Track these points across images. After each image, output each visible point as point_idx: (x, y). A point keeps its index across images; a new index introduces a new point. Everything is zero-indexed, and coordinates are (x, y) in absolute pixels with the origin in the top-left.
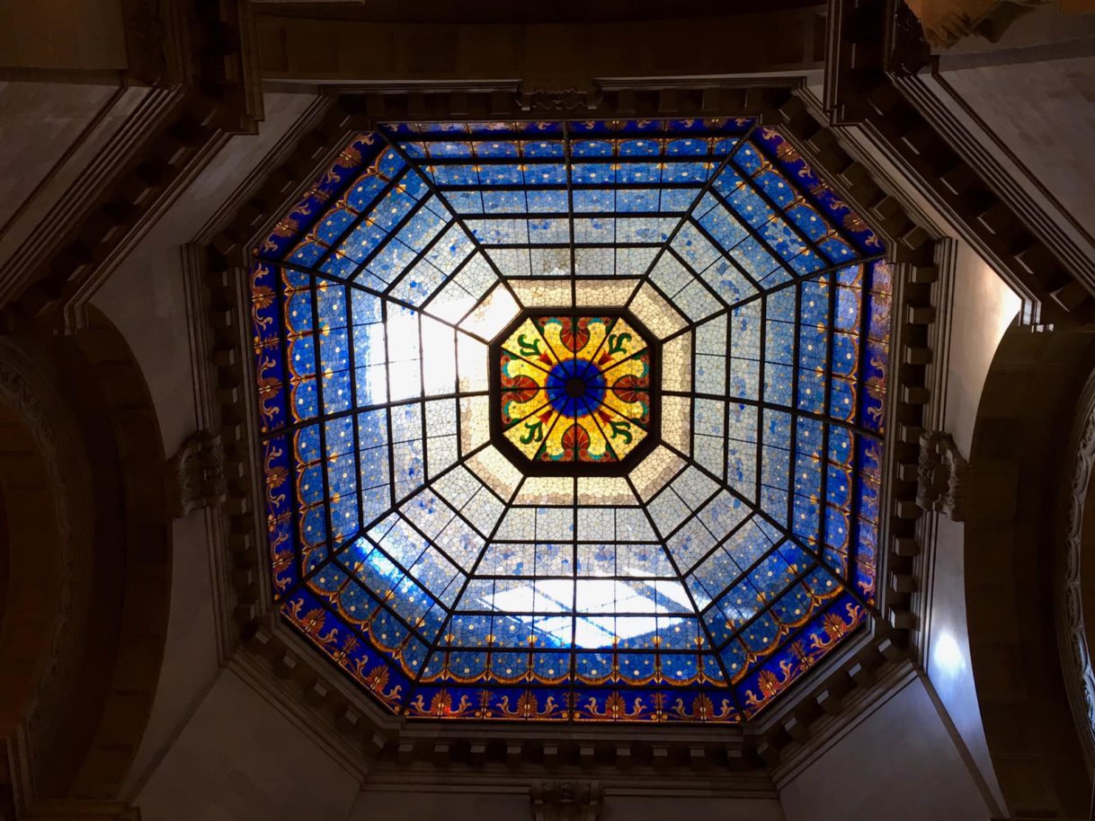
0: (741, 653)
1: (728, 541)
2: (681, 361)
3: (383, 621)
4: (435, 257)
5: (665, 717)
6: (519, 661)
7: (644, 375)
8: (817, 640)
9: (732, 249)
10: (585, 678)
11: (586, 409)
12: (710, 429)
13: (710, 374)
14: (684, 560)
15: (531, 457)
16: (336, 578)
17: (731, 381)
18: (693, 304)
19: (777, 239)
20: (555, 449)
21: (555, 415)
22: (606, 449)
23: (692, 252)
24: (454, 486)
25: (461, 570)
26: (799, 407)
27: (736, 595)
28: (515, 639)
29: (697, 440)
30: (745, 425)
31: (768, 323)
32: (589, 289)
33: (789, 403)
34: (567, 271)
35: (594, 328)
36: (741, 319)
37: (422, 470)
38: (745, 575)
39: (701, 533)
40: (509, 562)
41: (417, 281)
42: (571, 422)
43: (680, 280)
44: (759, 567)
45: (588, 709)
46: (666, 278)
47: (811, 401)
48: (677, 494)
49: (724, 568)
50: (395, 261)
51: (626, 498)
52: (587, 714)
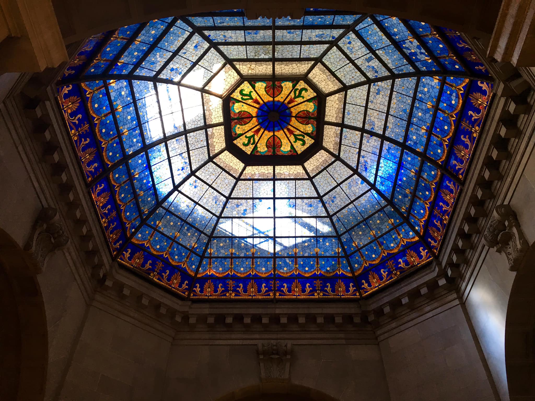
0: (360, 260)
1: (356, 201)
2: (337, 106)
3: (175, 249)
4: (185, 53)
5: (321, 294)
6: (247, 263)
7: (314, 111)
8: (402, 263)
9: (378, 49)
10: (281, 272)
11: (279, 127)
12: (351, 144)
13: (354, 115)
14: (332, 207)
15: (249, 153)
16: (147, 232)
17: (366, 121)
18: (348, 76)
19: (411, 50)
20: (262, 148)
21: (262, 130)
22: (291, 148)
23: (351, 48)
24: (207, 172)
25: (214, 214)
26: (407, 144)
27: (359, 229)
28: (244, 251)
29: (343, 148)
30: (372, 145)
31: (394, 93)
32: (283, 66)
33: (401, 140)
34: (270, 56)
35: (285, 85)
36: (377, 88)
37: (189, 167)
38: (365, 220)
39: (342, 195)
40: (239, 209)
41: (175, 67)
42: (271, 134)
43: (341, 62)
44: (372, 217)
45: (283, 290)
46: (332, 61)
47: (415, 143)
48: (330, 174)
49: (353, 215)
50: (159, 59)
51: (301, 174)
52: (283, 294)
